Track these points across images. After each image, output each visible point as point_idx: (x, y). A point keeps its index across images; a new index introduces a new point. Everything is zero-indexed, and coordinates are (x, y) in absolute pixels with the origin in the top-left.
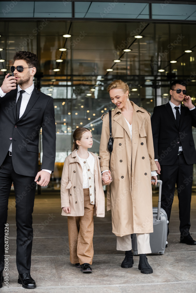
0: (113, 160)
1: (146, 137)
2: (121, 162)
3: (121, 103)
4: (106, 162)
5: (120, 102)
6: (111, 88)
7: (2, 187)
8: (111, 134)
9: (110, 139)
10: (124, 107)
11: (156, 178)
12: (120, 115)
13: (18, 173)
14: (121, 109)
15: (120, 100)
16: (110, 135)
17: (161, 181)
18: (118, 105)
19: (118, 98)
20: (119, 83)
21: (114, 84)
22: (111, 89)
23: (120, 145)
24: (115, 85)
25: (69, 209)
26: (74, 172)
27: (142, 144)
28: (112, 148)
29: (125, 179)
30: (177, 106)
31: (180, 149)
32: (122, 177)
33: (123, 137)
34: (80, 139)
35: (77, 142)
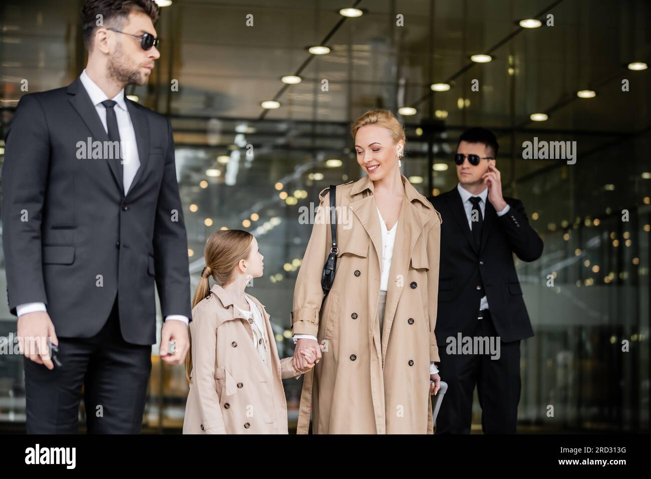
0: (332, 311)
2: (354, 318)
3: (379, 165)
4: (313, 312)
5: (377, 161)
6: (363, 122)
8: (334, 244)
9: (330, 256)
10: (381, 180)
11: (438, 378)
12: (369, 198)
14: (375, 183)
15: (380, 156)
16: (333, 246)
17: (444, 386)
18: (371, 168)
19: (376, 150)
20: (384, 115)
21: (373, 114)
22: (364, 125)
23: (357, 274)
24: (373, 118)
26: (234, 344)
27: (413, 285)
28: (332, 278)
29: (360, 364)
30: (476, 196)
31: (484, 304)
32: (353, 358)
33: (364, 254)
34: (246, 257)
35: (242, 264)
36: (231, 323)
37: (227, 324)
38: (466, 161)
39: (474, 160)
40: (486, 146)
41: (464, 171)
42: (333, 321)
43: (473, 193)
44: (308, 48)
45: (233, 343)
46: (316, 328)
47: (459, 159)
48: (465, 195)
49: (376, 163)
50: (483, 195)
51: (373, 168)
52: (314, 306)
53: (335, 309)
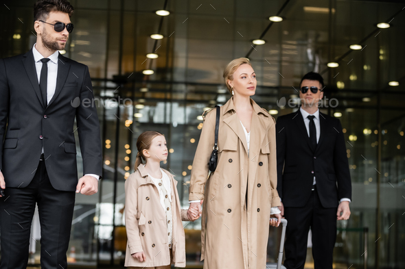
0: (215, 184)
1: (268, 154)
2: (229, 187)
4: (200, 186)
7: (23, 211)
8: (216, 144)
9: (213, 152)
11: (280, 216)
12: (234, 115)
13: (58, 189)
17: (285, 221)
25: (144, 255)
27: (260, 164)
28: (215, 166)
29: (234, 214)
30: (312, 115)
32: (229, 211)
33: (235, 149)
34: (148, 148)
35: (144, 152)
36: (146, 186)
37: (143, 187)
41: (309, 96)
44: (252, 41)
45: (147, 197)
47: (305, 90)
48: (305, 114)
50: (316, 114)
52: (201, 183)
53: (217, 182)
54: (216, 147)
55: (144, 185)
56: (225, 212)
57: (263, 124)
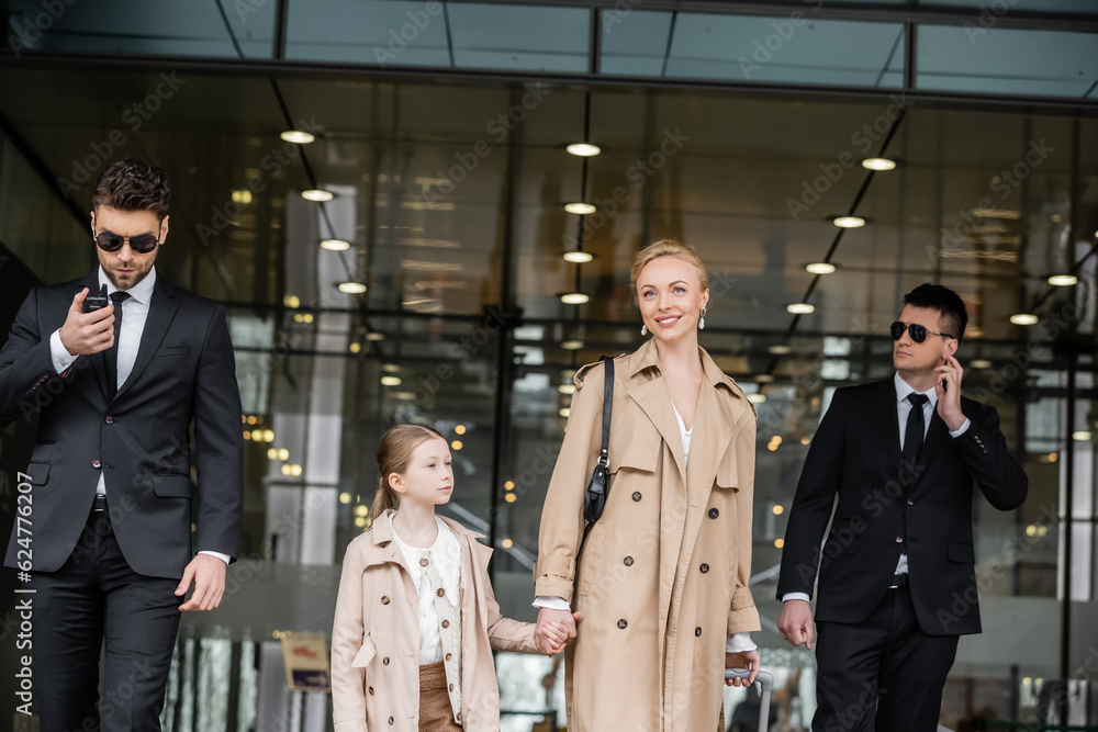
0: (594, 554)
2: (628, 565)
3: (679, 317)
4: (565, 559)
5: (679, 309)
8: (604, 451)
9: (597, 469)
12: (657, 381)
16: (602, 453)
18: (668, 321)
22: (659, 255)
23: (637, 497)
26: (386, 601)
27: (713, 513)
28: (600, 507)
29: (632, 634)
30: (919, 393)
31: (902, 567)
32: (622, 624)
33: (652, 466)
34: (402, 470)
35: (393, 481)
36: (384, 569)
37: (377, 570)
38: (906, 333)
39: (919, 334)
40: (943, 315)
41: (901, 349)
42: (594, 569)
43: (917, 388)
45: (384, 598)
46: (569, 585)
48: (904, 388)
49: (678, 313)
50: (931, 393)
51: (672, 320)
52: (567, 551)
53: (600, 551)
54: (605, 457)
55: (378, 567)
56: (613, 628)
57: (725, 413)
